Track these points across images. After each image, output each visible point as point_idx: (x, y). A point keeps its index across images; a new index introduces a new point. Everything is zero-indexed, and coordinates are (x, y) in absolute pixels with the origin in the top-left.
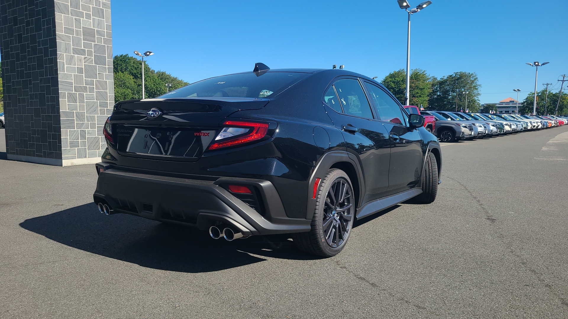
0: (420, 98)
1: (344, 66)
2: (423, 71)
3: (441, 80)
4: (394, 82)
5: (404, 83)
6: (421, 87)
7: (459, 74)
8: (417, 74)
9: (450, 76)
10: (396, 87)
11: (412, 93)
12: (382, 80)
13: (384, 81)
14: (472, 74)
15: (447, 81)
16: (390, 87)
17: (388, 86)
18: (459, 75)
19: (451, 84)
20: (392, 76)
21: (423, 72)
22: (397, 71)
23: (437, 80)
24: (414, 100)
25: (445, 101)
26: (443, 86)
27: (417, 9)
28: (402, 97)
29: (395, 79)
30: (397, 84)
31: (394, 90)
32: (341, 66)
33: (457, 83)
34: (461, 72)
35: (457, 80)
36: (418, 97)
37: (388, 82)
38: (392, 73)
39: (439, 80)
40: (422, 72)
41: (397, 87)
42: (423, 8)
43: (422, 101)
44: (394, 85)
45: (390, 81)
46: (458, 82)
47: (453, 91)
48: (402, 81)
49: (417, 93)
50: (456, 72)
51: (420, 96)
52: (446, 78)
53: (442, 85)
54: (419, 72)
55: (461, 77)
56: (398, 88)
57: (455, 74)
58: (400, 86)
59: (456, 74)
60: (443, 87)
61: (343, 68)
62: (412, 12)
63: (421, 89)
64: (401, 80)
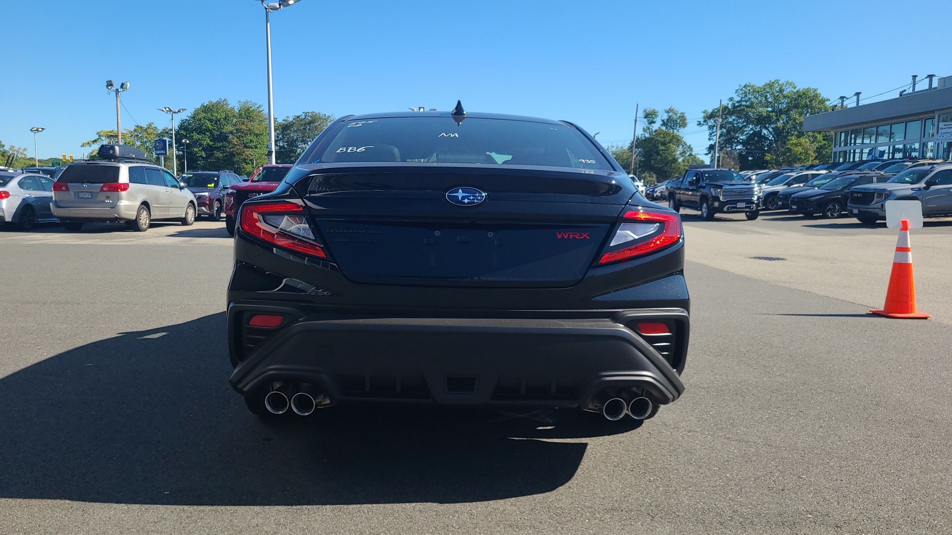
0: (256, 150)
1: (128, 84)
2: (258, 106)
3: (284, 122)
4: (210, 120)
5: (228, 124)
6: (256, 132)
7: (310, 114)
8: (248, 109)
9: (298, 117)
10: (214, 129)
11: (243, 141)
12: (190, 115)
13: (193, 118)
14: (329, 117)
15: (293, 124)
16: (205, 128)
17: (202, 126)
18: (311, 117)
19: (300, 130)
20: (206, 109)
21: (258, 108)
22: (214, 101)
23: (277, 121)
24: (247, 153)
25: (293, 156)
26: (288, 131)
27: (280, 5)
28: (226, 147)
29: (212, 116)
30: (216, 123)
31: (212, 135)
32: (123, 84)
33: (309, 129)
34: (312, 112)
35: (309, 124)
36: (253, 148)
37: (201, 119)
38: (205, 105)
39: (280, 122)
40: (256, 107)
41: (216, 129)
42: (289, 5)
43: (260, 155)
44: (212, 125)
45: (204, 118)
46: (310, 127)
47: (305, 142)
48: (225, 119)
49: (251, 141)
50: (306, 112)
51: (256, 147)
52: (291, 119)
53: (286, 131)
54: (251, 107)
55: (314, 120)
56: (218, 130)
57: (304, 114)
58: (222, 127)
59: (306, 114)
60: (288, 134)
61: (128, 87)
62: (271, 9)
63: (257, 135)
64: (224, 117)
